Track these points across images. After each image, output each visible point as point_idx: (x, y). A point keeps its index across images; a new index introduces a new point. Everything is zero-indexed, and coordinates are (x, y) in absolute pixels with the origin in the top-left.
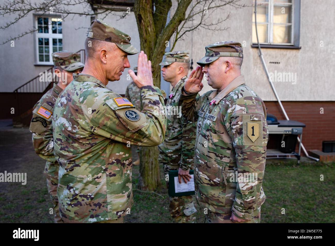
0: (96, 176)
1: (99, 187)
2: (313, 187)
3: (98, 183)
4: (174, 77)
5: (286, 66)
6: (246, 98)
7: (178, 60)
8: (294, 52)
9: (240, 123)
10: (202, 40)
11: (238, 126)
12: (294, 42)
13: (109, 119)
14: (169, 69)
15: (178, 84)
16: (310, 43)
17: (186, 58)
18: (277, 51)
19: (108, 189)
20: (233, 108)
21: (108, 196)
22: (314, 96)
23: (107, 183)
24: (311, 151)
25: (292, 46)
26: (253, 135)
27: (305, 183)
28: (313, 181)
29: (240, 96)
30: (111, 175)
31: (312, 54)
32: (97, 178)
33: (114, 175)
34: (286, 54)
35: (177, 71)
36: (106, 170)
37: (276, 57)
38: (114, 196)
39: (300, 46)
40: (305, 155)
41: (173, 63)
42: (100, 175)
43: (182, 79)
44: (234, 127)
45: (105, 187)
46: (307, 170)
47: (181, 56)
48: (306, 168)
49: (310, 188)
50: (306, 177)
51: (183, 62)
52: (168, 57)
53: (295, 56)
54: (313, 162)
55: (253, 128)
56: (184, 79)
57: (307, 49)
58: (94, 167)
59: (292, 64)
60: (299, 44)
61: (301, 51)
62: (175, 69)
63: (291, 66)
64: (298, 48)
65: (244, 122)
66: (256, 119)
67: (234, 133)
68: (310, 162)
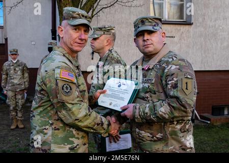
0: (44, 127)
1: (46, 136)
2: (210, 146)
3: (46, 134)
4: (103, 48)
5: (180, 39)
6: (180, 60)
7: (106, 33)
8: (187, 27)
9: (175, 79)
10: (106, 18)
11: (173, 81)
12: (186, 18)
13: (50, 81)
14: (98, 41)
15: (106, 54)
16: (201, 20)
17: (113, 31)
18: (172, 26)
19: (52, 139)
20: (169, 68)
21: (52, 145)
22: (204, 65)
23: (52, 135)
24: (202, 114)
25: (185, 22)
26: (187, 89)
27: (202, 142)
28: (208, 141)
29: (175, 59)
30: (56, 129)
31: (202, 29)
32: (45, 129)
33: (58, 129)
34: (180, 29)
35: (105, 43)
36: (52, 124)
37: (171, 32)
38: (56, 145)
39: (192, 22)
40: (197, 119)
41: (101, 35)
42: (47, 127)
43: (109, 50)
44: (170, 82)
45: (51, 138)
46: (201, 131)
47: (109, 30)
48: (200, 130)
49: (207, 147)
50: (202, 137)
51: (110, 34)
52: (97, 30)
53: (188, 30)
54: (205, 124)
55: (187, 83)
56: (111, 50)
57: (198, 24)
58: (43, 119)
59: (185, 38)
60: (191, 21)
61: (193, 26)
62: (103, 41)
63: (184, 40)
64: (191, 24)
65: (179, 78)
66: (189, 76)
67: (170, 88)
68: (203, 124)
